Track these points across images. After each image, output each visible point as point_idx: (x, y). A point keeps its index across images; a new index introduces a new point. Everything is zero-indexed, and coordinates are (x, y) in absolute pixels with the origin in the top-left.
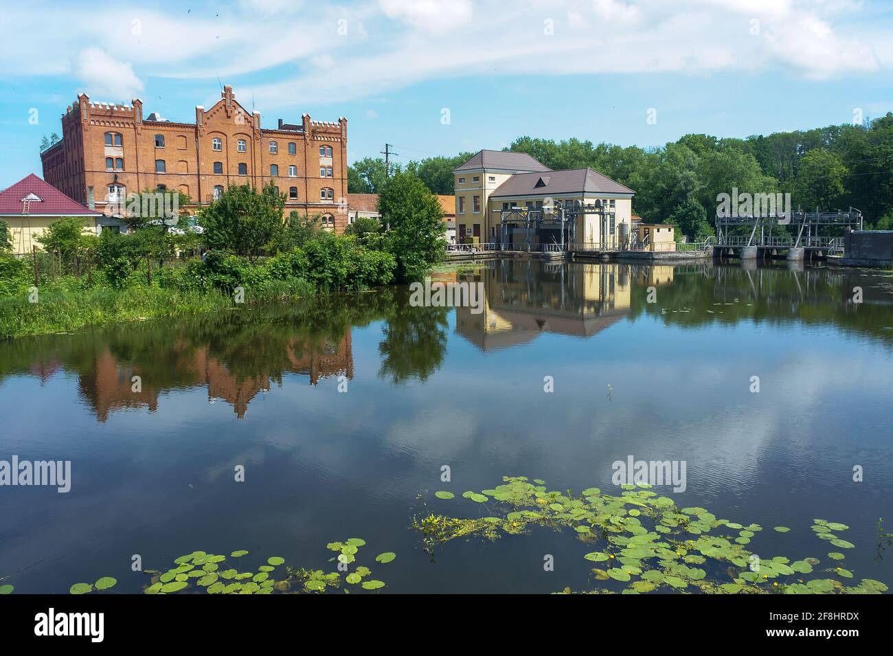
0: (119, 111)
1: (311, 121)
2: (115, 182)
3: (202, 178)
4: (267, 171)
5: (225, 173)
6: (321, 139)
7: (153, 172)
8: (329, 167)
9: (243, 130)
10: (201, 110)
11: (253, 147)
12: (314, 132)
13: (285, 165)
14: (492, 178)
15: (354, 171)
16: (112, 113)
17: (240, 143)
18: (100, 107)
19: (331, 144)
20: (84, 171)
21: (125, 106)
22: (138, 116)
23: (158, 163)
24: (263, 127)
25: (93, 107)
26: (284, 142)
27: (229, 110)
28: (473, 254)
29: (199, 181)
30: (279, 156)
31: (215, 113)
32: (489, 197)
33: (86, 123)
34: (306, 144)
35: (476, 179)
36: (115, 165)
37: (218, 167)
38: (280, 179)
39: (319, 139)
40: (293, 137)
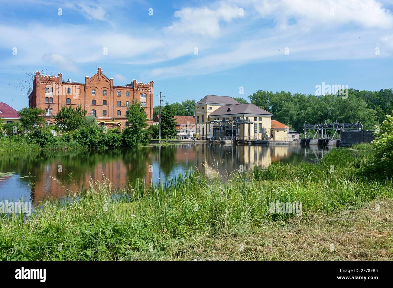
0: (52, 78)
1: (137, 82)
2: (49, 108)
3: (86, 106)
4: (116, 104)
5: (97, 104)
6: (141, 90)
7: (65, 103)
8: (145, 102)
9: (105, 86)
10: (87, 78)
11: (110, 93)
12: (138, 87)
13: (124, 101)
14: (211, 108)
15: (181, 106)
16: (49, 79)
17: (104, 91)
18: (44, 77)
19: (145, 92)
20: (36, 103)
21: (55, 76)
22: (60, 81)
23: (68, 100)
24: (115, 85)
25: (42, 76)
26: (124, 92)
27: (100, 78)
28: (195, 141)
29: (85, 108)
30: (121, 98)
31: (93, 79)
32: (209, 116)
33: (38, 83)
34: (134, 92)
35: (203, 108)
36: (49, 100)
37: (94, 102)
38: (122, 107)
39: (140, 90)
40: (128, 89)
